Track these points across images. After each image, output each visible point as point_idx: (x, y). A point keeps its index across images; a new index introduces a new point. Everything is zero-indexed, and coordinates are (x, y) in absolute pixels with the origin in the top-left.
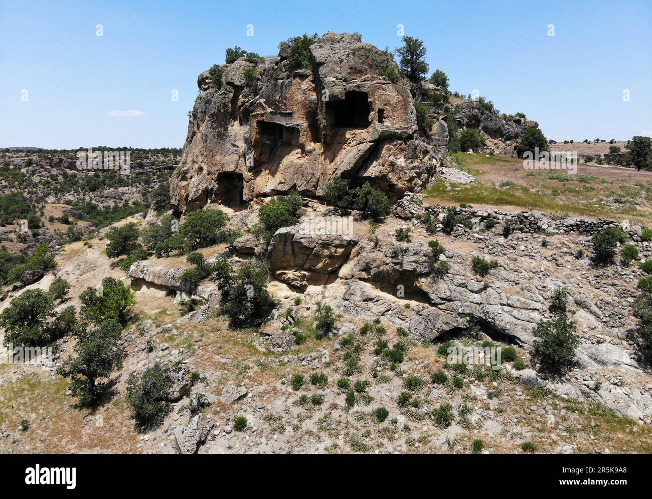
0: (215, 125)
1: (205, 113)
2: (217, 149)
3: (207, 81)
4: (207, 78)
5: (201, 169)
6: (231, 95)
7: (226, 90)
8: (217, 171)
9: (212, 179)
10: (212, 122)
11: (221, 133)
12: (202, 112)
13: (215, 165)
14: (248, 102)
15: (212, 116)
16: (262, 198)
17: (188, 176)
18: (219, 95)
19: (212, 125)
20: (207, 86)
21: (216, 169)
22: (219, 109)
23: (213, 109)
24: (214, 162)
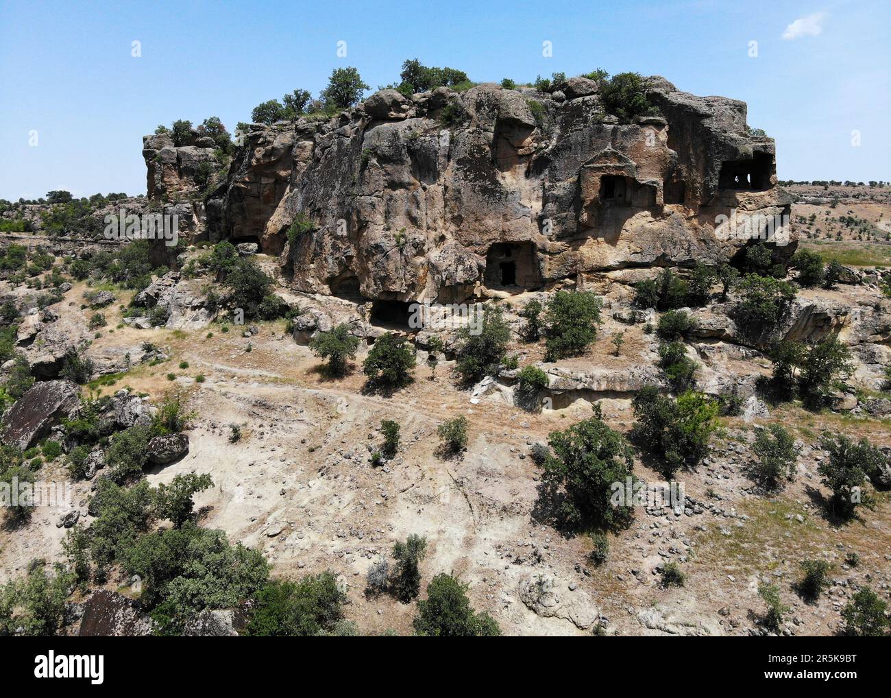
0: (472, 176)
1: (449, 157)
2: (486, 210)
3: (404, 106)
4: (403, 102)
5: (443, 238)
6: (491, 135)
7: (478, 126)
8: (490, 240)
9: (476, 252)
10: (465, 172)
11: (486, 188)
12: (445, 156)
13: (487, 232)
14: (546, 148)
15: (459, 162)
16: (602, 274)
17: (425, 248)
18: (469, 132)
19: (466, 176)
20: (403, 115)
21: (486, 238)
22: (471, 154)
23: (462, 152)
24: (482, 228)
